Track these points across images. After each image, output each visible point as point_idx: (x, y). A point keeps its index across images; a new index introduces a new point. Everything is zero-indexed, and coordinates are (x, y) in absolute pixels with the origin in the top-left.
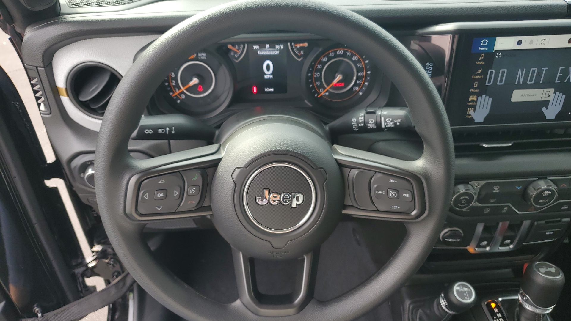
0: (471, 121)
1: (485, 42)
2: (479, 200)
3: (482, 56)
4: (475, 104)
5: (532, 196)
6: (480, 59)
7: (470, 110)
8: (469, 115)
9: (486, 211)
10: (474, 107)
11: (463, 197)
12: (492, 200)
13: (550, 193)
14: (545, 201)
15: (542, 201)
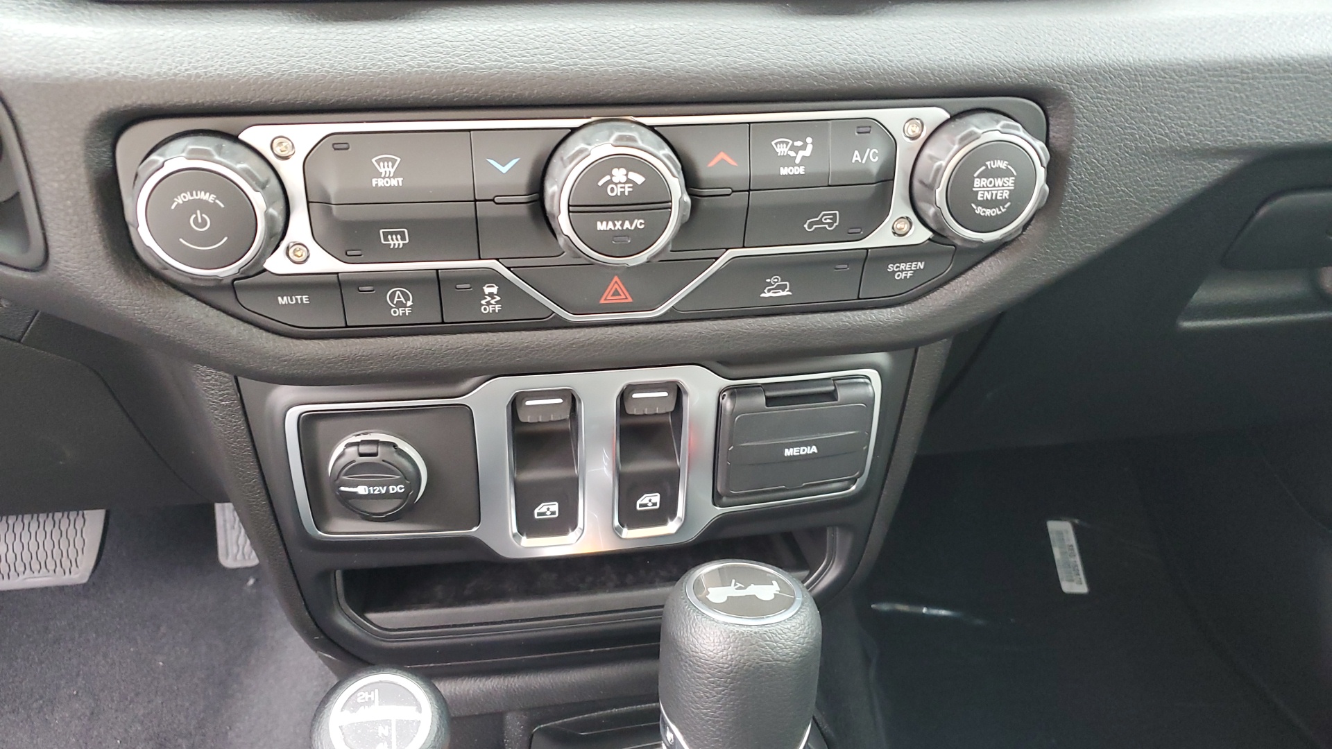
2: (327, 241)
5: (557, 199)
11: (188, 197)
12: (392, 233)
13: (639, 179)
14: (627, 225)
15: (615, 225)
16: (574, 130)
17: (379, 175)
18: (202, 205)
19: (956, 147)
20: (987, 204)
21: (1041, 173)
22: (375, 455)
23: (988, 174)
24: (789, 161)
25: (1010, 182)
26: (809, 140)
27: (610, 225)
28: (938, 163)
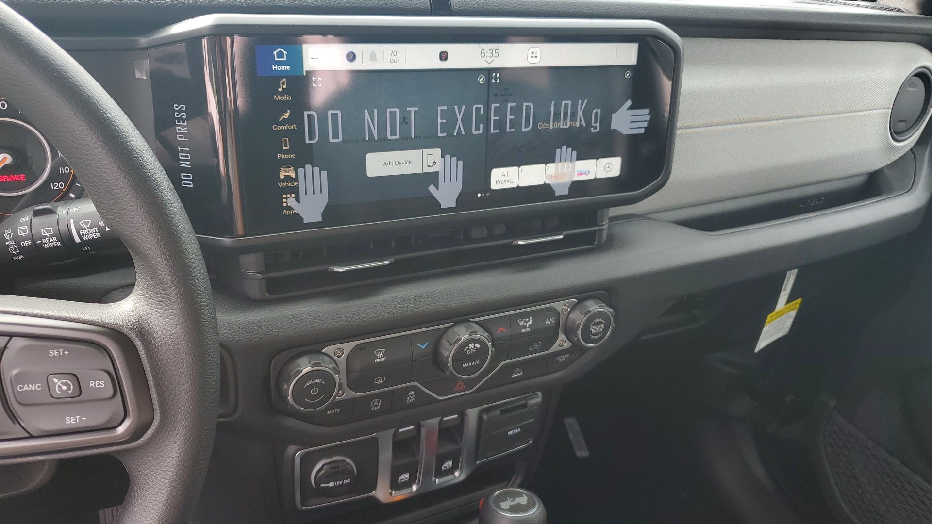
0: (296, 221)
1: (280, 55)
2: (352, 385)
3: (283, 83)
4: (295, 184)
5: (448, 357)
6: (280, 90)
7: (287, 198)
8: (290, 208)
9: (374, 407)
10: (295, 191)
11: (311, 382)
12: (379, 379)
13: (478, 346)
14: (473, 363)
15: (469, 364)
16: (448, 328)
17: (377, 358)
18: (316, 384)
19: (583, 316)
20: (595, 334)
21: (612, 319)
22: (338, 467)
23: (595, 324)
24: (525, 327)
25: (602, 325)
26: (531, 318)
27: (468, 365)
28: (577, 322)
